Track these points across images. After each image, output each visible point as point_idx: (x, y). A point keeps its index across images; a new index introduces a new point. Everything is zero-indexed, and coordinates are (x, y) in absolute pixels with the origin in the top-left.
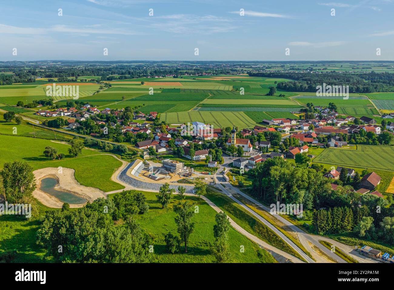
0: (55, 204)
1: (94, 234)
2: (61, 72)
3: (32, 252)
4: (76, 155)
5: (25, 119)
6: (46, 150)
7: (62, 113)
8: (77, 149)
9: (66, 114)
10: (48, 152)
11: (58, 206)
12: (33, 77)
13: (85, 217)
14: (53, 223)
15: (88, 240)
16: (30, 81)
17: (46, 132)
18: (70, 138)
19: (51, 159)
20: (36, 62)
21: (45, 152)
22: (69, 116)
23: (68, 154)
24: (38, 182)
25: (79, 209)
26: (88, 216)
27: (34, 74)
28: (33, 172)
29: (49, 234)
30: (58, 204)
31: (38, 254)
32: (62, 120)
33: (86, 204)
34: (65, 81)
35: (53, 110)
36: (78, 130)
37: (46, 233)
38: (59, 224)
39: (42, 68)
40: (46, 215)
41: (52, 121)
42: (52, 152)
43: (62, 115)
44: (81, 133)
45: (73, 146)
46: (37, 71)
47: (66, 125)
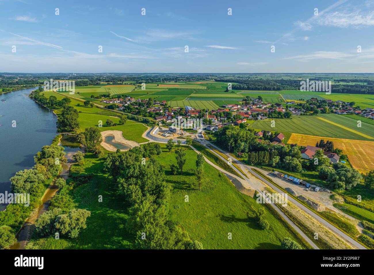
0: (113, 150)
1: (133, 165)
2: (114, 79)
3: (102, 174)
4: (123, 124)
5: (95, 104)
6: (107, 121)
7: (115, 101)
8: (123, 121)
9: (117, 102)
10: (108, 122)
11: (114, 150)
12: (99, 82)
13: (128, 156)
14: (112, 159)
15: (130, 168)
16: (97, 84)
17: (107, 111)
18: (120, 115)
19: (110, 126)
20: (101, 74)
21: (107, 122)
22: (118, 103)
23: (119, 123)
24: (103, 138)
25: (125, 152)
26: (130, 156)
27: (100, 80)
28: (101, 133)
29: (110, 165)
30: (114, 149)
31: (105, 175)
32: (115, 105)
33: (129, 149)
34: (116, 84)
35: (110, 100)
36: (124, 110)
37: (109, 164)
38: (115, 160)
39: (103, 77)
40: (108, 155)
41: (110, 106)
42: (110, 122)
43: (115, 103)
44: (126, 112)
45: (121, 119)
46: (101, 78)
47: (117, 108)
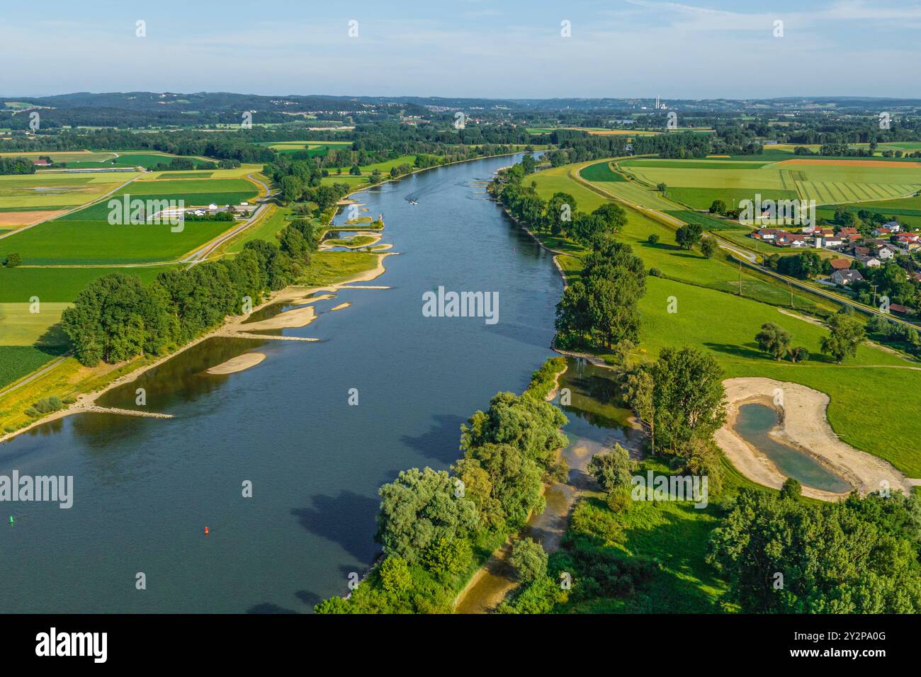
0: (766, 476)
1: (857, 583)
2: (832, 130)
3: (693, 579)
4: (839, 358)
5: (723, 245)
6: (764, 331)
7: (819, 241)
8: (844, 342)
9: (828, 244)
10: (766, 338)
11: (771, 482)
12: (757, 141)
13: (838, 531)
14: (754, 522)
15: (838, 596)
16: (750, 151)
17: (772, 285)
18: (830, 310)
19: (772, 358)
20: (772, 102)
21: (759, 337)
22: (835, 248)
23: (819, 351)
24: (732, 411)
25: (825, 504)
26: (849, 531)
27: (762, 132)
28: (724, 382)
29: (740, 548)
30: (772, 476)
31: (706, 588)
32: (815, 258)
33: (845, 496)
34: (839, 154)
35: (795, 230)
36: (855, 290)
37: (733, 543)
38: (768, 529)
39: (783, 119)
40: (739, 498)
41: (789, 259)
42: (776, 339)
43: (819, 245)
44: (863, 301)
45: (834, 332)
46: (770, 125)
47: (824, 273)
